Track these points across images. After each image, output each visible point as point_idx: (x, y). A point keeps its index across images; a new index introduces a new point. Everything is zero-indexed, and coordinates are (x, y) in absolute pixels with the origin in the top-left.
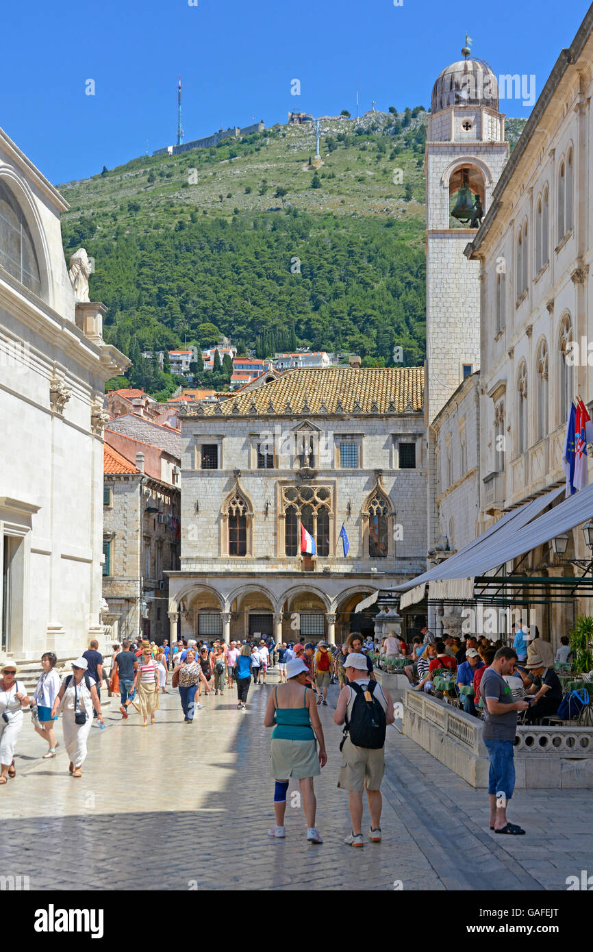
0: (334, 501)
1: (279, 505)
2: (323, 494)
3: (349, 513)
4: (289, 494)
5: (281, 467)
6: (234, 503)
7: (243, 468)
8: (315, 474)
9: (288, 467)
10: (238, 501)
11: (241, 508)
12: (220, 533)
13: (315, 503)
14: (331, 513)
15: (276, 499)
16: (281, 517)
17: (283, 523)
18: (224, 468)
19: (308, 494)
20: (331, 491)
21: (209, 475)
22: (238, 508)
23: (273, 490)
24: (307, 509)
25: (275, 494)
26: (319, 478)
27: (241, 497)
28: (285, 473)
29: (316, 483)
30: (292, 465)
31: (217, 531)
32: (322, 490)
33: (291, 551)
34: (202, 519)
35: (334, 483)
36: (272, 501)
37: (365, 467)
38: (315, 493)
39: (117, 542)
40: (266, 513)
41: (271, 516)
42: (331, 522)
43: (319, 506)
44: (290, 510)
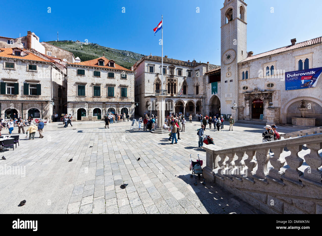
0: (177, 82)
1: (167, 82)
2: (175, 81)
3: (180, 85)
4: (169, 80)
5: (167, 74)
6: (157, 81)
7: (160, 73)
8: (174, 76)
9: (168, 74)
10: (158, 80)
11: (159, 82)
12: (154, 87)
13: (174, 82)
14: (177, 85)
15: (166, 81)
16: (167, 85)
17: (167, 86)
18: (155, 73)
19: (172, 80)
20: (177, 80)
21: (151, 73)
22: (158, 82)
23: (165, 79)
24: (172, 84)
25: (166, 80)
26: (174, 77)
27: (158, 79)
28: (168, 75)
29: (174, 78)
30: (169, 74)
31: (153, 87)
32: (175, 80)
33: (169, 93)
34: (150, 84)
35: (177, 78)
36: (165, 81)
37: (183, 76)
38: (174, 80)
39: (128, 88)
40: (164, 84)
41: (165, 84)
42: (176, 86)
43: (174, 83)
44: (169, 84)
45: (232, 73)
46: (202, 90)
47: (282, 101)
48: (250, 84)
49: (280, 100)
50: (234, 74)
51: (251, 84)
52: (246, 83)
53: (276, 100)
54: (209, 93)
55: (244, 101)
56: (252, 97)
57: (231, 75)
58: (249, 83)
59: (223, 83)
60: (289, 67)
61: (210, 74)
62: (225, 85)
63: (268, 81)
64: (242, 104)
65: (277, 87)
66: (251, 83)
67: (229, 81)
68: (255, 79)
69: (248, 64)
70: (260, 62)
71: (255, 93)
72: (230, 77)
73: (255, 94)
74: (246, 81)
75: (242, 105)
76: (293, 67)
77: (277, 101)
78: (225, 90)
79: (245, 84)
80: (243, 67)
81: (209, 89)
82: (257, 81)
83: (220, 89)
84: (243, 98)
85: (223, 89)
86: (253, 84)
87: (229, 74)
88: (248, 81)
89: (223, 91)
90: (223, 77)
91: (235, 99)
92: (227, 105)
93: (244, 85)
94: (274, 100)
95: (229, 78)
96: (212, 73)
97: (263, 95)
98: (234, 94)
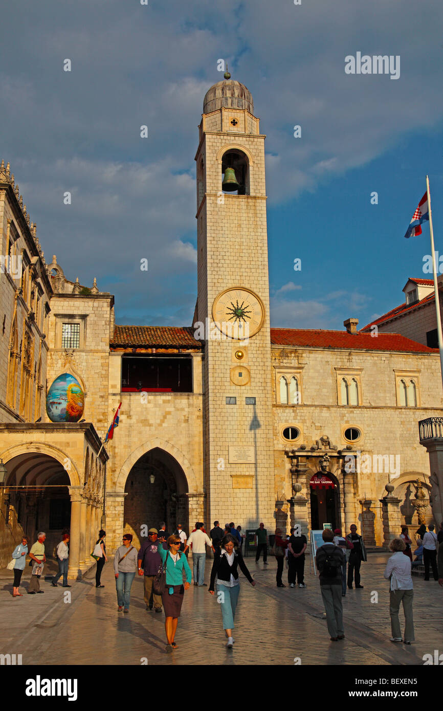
45: (252, 372)
46: (101, 417)
47: (377, 482)
48: (304, 422)
49: (375, 479)
50: (261, 380)
51: (308, 424)
52: (292, 418)
53: (367, 478)
54: (129, 436)
55: (287, 479)
56: (310, 467)
57: (250, 381)
58: (303, 418)
59: (218, 402)
60: (385, 391)
61: (130, 350)
62: (227, 415)
63: (347, 422)
64: (283, 488)
65: (366, 441)
66: (306, 418)
67: (241, 401)
68: (318, 408)
69: (298, 357)
70: (328, 362)
71: (321, 454)
72: (248, 387)
73: (322, 457)
74: (293, 412)
75: (283, 492)
76: (392, 395)
77: (368, 482)
78: (228, 431)
79: (290, 421)
80: (285, 361)
81: (129, 417)
82: (323, 414)
83: (184, 425)
84: (284, 465)
85: (219, 427)
86: (313, 422)
87: (240, 375)
88: (298, 411)
89: (220, 436)
90: (219, 379)
91: (266, 470)
92: (237, 491)
93: (286, 421)
94: (361, 479)
95: (243, 388)
96: (143, 351)
97: (338, 462)
98: (264, 453)
